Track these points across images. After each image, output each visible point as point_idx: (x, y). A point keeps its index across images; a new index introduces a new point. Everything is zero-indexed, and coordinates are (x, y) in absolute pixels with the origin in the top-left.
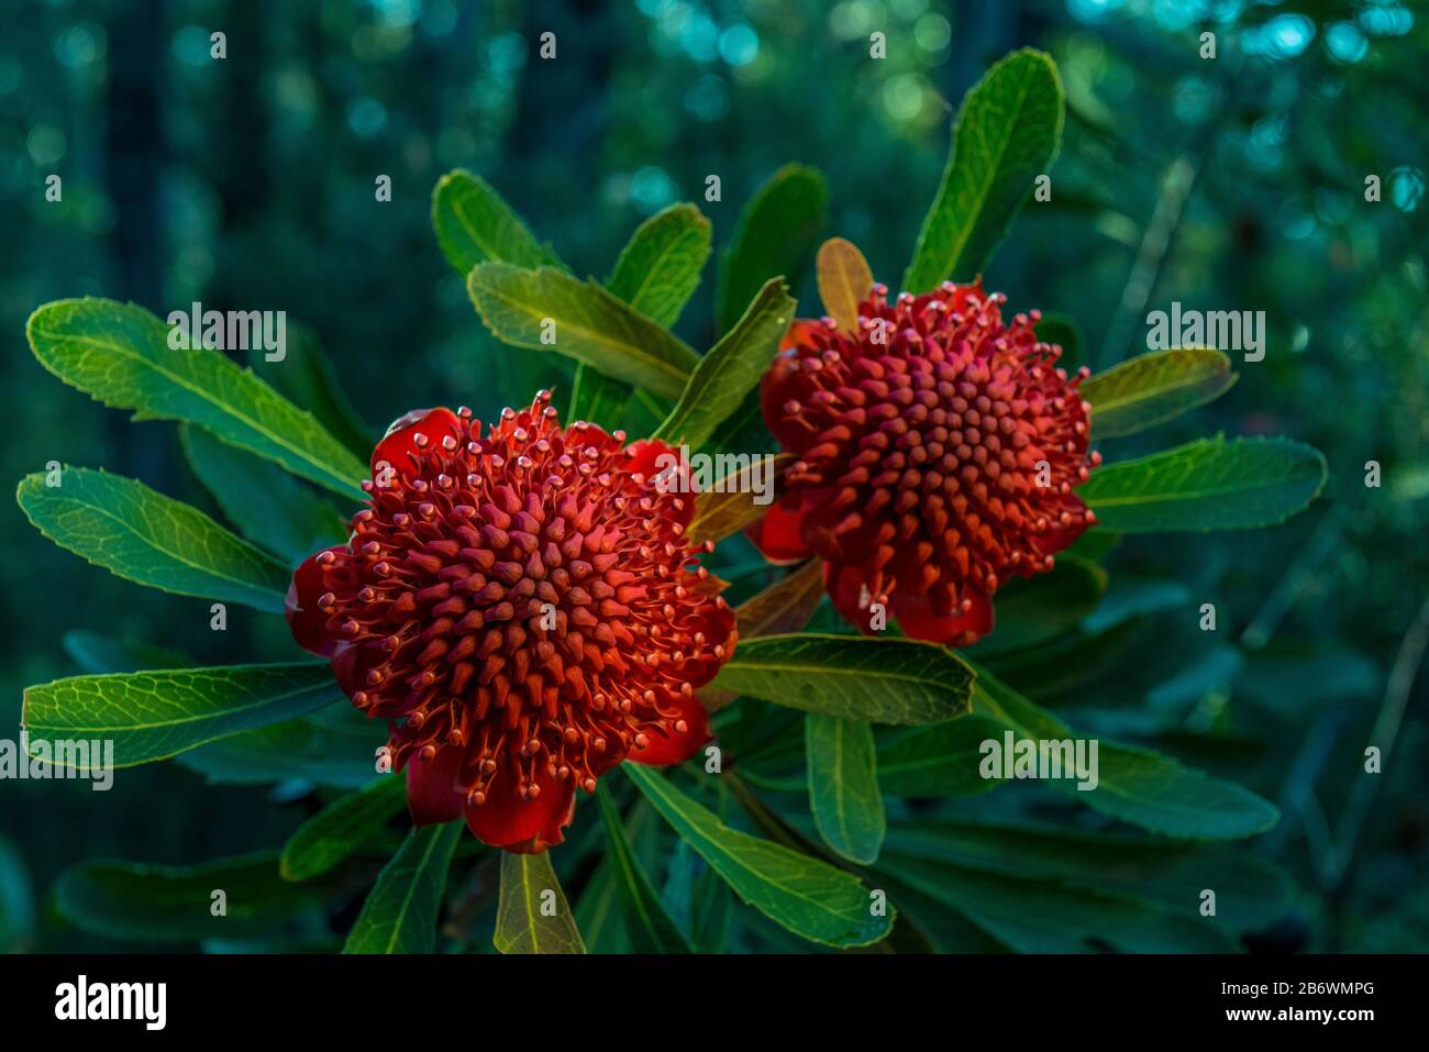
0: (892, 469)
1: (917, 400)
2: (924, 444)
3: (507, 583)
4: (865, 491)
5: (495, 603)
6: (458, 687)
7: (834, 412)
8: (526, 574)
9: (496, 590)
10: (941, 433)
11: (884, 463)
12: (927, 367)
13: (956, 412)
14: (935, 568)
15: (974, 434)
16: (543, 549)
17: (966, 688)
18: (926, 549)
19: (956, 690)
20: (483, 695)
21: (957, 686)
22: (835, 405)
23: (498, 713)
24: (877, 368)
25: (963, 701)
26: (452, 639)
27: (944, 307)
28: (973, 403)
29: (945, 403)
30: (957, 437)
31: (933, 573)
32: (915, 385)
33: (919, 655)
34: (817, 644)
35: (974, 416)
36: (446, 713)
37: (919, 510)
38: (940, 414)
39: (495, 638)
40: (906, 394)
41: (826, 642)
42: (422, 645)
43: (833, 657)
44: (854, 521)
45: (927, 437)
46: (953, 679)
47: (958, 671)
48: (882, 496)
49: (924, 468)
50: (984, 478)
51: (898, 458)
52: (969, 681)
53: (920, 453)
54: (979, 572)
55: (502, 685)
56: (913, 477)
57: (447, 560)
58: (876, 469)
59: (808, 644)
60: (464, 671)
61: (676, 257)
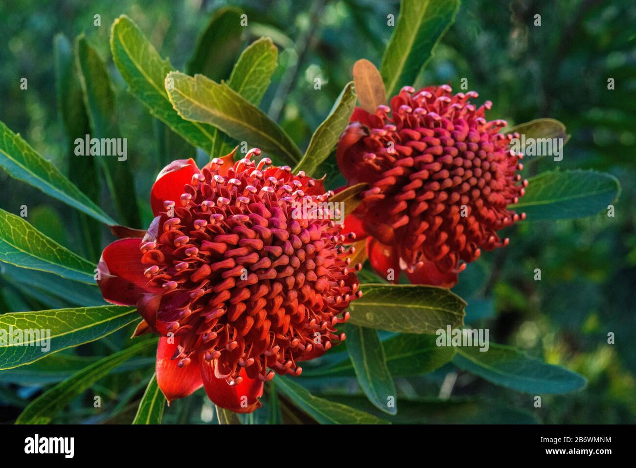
0: (431, 190)
1: (446, 153)
2: (452, 177)
3: (273, 258)
4: (412, 203)
5: (267, 270)
6: (235, 317)
7: (393, 159)
8: (284, 253)
9: (267, 262)
10: (461, 171)
11: (425, 187)
12: (447, 135)
13: (469, 159)
14: (447, 246)
15: (479, 172)
16: (291, 239)
17: (461, 312)
18: (444, 236)
19: (455, 313)
20: (250, 322)
21: (455, 311)
22: (394, 156)
23: (256, 332)
24: (416, 135)
25: (459, 319)
26: (234, 291)
27: (449, 100)
28: (477, 155)
29: (462, 155)
30: (469, 174)
31: (445, 249)
32: (443, 144)
33: (434, 294)
34: (376, 289)
35: (478, 162)
36: (224, 332)
37: (445, 214)
38: (460, 161)
39: (264, 290)
40: (439, 150)
41: (383, 288)
42: (214, 295)
43: (385, 296)
44: (405, 220)
45: (453, 172)
46: (453, 307)
47: (457, 302)
48: (423, 206)
49: (449, 191)
50: (482, 196)
51: (436, 185)
52: (463, 307)
53: (449, 183)
54: (469, 249)
55: (263, 314)
56: (444, 196)
57: (231, 246)
58: (420, 191)
59: (371, 289)
60: (241, 308)
61: (258, 69)
